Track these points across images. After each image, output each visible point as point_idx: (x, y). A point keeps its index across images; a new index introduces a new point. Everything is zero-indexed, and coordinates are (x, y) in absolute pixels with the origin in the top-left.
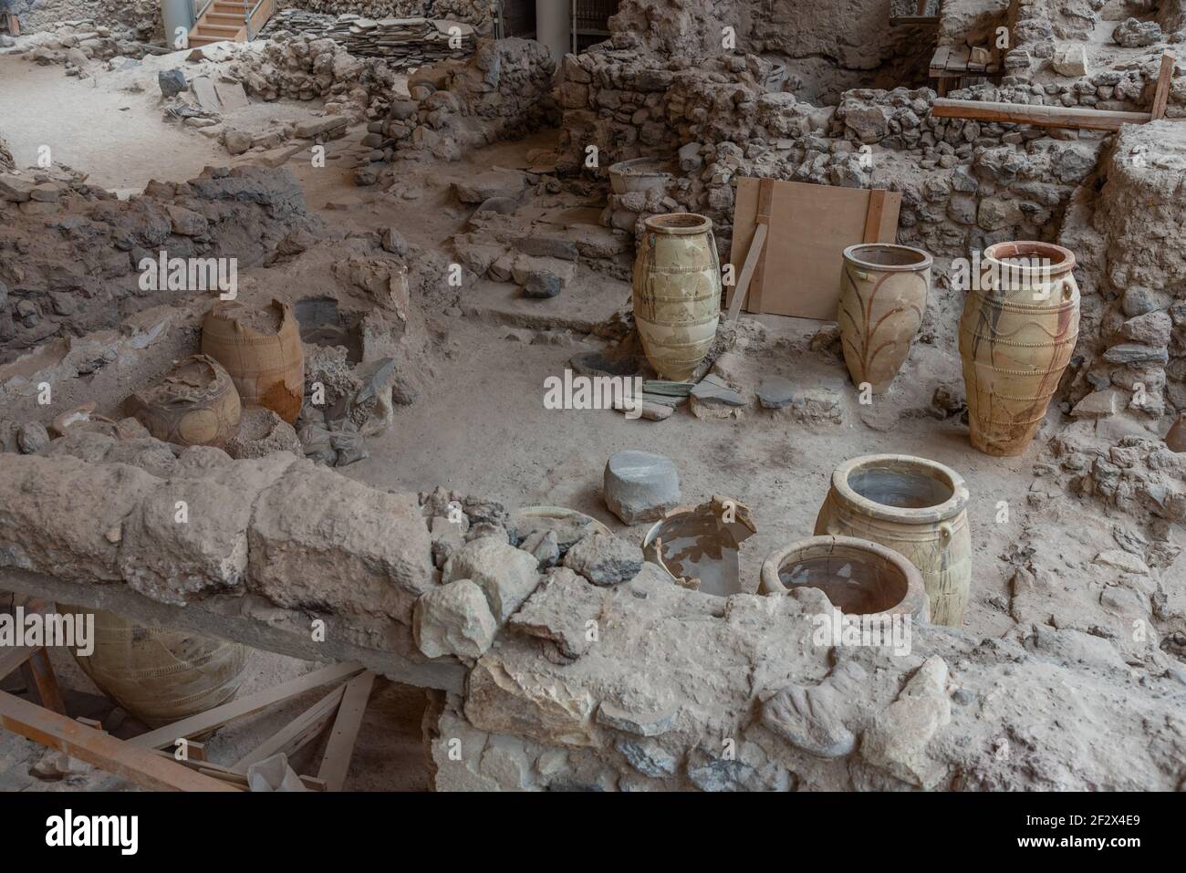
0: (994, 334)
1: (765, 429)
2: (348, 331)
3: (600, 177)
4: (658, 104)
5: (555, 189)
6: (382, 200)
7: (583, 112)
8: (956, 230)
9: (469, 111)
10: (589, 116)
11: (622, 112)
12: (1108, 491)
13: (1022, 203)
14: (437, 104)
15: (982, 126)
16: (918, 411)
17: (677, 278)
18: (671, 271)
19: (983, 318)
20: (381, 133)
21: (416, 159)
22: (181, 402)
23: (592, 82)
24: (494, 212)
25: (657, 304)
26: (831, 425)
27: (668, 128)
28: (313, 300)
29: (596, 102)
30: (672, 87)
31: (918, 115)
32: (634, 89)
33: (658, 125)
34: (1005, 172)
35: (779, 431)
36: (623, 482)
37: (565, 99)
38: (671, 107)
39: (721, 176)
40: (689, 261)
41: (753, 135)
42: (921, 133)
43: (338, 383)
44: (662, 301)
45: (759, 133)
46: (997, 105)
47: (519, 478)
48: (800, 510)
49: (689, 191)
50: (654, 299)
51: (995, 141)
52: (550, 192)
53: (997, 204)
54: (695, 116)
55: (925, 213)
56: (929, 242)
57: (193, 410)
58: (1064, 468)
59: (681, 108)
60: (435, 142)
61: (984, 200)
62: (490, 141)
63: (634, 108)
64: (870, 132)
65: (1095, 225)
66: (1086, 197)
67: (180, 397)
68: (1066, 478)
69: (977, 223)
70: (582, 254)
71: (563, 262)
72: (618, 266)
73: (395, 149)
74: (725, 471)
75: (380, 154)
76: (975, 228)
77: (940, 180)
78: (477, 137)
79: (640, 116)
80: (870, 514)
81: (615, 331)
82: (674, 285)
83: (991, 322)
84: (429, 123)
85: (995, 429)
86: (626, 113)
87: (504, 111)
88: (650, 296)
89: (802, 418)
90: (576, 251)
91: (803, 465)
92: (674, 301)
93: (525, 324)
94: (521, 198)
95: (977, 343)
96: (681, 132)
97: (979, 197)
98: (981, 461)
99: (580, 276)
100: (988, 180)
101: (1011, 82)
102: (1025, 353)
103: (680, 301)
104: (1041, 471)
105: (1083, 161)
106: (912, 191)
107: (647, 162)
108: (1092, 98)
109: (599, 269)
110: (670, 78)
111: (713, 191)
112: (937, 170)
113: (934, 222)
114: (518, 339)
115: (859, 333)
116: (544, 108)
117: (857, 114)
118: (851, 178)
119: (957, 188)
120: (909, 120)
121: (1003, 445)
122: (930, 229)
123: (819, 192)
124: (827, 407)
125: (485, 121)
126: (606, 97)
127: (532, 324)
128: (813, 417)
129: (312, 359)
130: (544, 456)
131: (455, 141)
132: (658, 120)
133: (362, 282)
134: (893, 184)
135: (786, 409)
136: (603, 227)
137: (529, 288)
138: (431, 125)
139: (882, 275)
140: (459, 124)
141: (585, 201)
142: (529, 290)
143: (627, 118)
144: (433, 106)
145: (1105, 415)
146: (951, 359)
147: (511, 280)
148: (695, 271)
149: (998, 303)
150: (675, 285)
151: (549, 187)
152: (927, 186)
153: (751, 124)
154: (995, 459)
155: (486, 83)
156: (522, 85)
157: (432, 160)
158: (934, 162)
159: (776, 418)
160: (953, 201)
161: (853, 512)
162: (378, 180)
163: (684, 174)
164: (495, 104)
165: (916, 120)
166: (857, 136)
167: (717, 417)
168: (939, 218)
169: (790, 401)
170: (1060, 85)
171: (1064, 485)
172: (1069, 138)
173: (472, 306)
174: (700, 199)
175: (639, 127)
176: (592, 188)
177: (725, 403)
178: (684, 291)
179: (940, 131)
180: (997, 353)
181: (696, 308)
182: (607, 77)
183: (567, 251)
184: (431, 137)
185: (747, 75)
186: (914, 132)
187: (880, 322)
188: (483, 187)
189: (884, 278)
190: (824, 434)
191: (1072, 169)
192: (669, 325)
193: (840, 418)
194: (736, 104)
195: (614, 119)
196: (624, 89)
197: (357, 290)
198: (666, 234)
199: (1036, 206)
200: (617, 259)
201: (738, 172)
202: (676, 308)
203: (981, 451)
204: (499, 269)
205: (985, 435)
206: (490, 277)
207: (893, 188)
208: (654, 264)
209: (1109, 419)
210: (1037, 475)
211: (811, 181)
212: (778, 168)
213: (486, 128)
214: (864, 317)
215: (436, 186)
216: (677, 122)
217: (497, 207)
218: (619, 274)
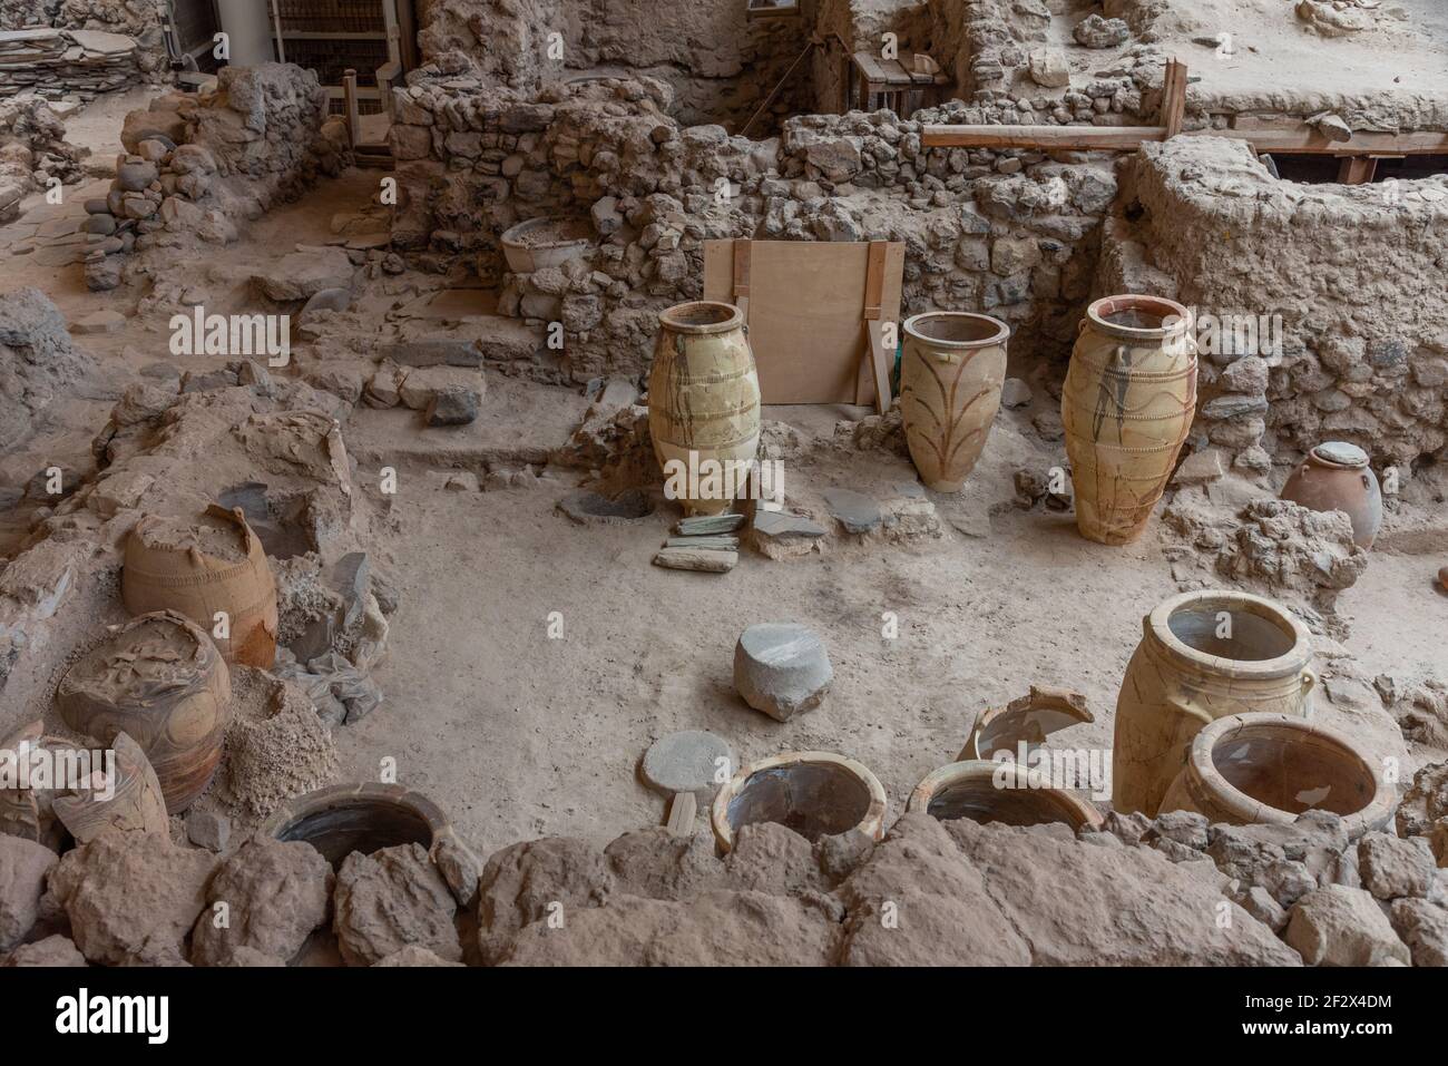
0: (1121, 410)
1: (858, 560)
2: (283, 524)
3: (461, 248)
4: (536, 147)
5: (396, 268)
6: (151, 311)
7: (427, 164)
8: (968, 279)
9: (230, 170)
10: (437, 169)
11: (486, 161)
12: (1270, 569)
13: (1041, 241)
14: (190, 165)
15: (969, 153)
16: (1006, 505)
17: (719, 388)
18: (712, 381)
19: (1105, 393)
20: (110, 212)
21: (177, 245)
22: (167, 690)
23: (435, 123)
24: (329, 310)
25: (695, 423)
26: (931, 540)
27: (554, 177)
28: (233, 490)
29: (446, 151)
30: (554, 125)
31: (891, 144)
32: (499, 130)
33: (539, 175)
34: (1021, 207)
35: (877, 558)
36: (774, 669)
37: (398, 148)
38: (557, 150)
39: (670, 239)
40: (728, 363)
41: (686, 182)
42: (899, 166)
43: (311, 604)
44: (703, 418)
45: (693, 180)
46: (984, 128)
47: (603, 686)
48: (963, 657)
49: (625, 261)
50: (691, 418)
51: (987, 169)
52: (388, 273)
53: (1014, 245)
54: (603, 162)
55: (931, 263)
56: (937, 296)
57: (184, 697)
58: (1199, 547)
59: (573, 152)
60: (198, 218)
61: (998, 242)
62: (266, 207)
63: (503, 154)
64: (841, 170)
65: (1159, 264)
66: (1125, 230)
67: (165, 683)
68: (1208, 560)
69: (991, 270)
70: (488, 357)
71: (464, 370)
72: (542, 367)
73: (137, 233)
74: (844, 623)
75: (117, 243)
76: (989, 275)
77: (946, 222)
78: (250, 205)
79: (512, 165)
80: (1233, 676)
81: (586, 457)
82: (715, 397)
83: (1116, 397)
84: (181, 192)
85: (1118, 515)
86: (493, 162)
87: (276, 164)
88: (685, 414)
89: (896, 538)
90: (480, 354)
91: (928, 598)
92: (717, 417)
93: (451, 463)
94: (353, 287)
95: (1100, 422)
96: (575, 182)
97: (990, 239)
98: (1105, 554)
99: (492, 386)
100: (1000, 218)
101: (984, 97)
102: (1156, 427)
103: (725, 416)
104: (1176, 556)
105: (1105, 187)
106: (916, 238)
107: (535, 224)
108: (1088, 112)
109: (515, 373)
110: (550, 113)
111: (663, 259)
112: (934, 211)
113: (942, 273)
114: (464, 488)
115: (938, 424)
116: (316, 153)
117: (822, 149)
118: (842, 228)
119: (968, 230)
120: (885, 152)
121: (1125, 532)
122: (939, 282)
123: (807, 250)
124: (922, 519)
125: (252, 180)
126: (459, 143)
127: (460, 462)
128: (909, 535)
129: (282, 579)
130: (616, 650)
131: (224, 213)
132: (539, 169)
133: (286, 451)
134: (893, 233)
135: (876, 530)
136: (508, 317)
137: (440, 413)
138: (186, 195)
139: (966, 354)
140: (223, 190)
141: (447, 282)
142: (440, 416)
143: (495, 168)
144: (185, 168)
145: (1213, 478)
146: (1011, 435)
147: (401, 404)
148: (737, 376)
149: (1122, 374)
150: (718, 397)
151: (386, 266)
152: (932, 231)
153: (681, 168)
154: (1117, 548)
155: (249, 129)
156: (293, 127)
157: (199, 243)
158: (927, 200)
159: (865, 543)
160: (963, 246)
161: (1204, 676)
162: (123, 280)
163: (605, 240)
164: (262, 157)
165: (892, 151)
166: (823, 174)
167: (796, 554)
168: (948, 267)
169: (879, 520)
170: (1048, 99)
171: (1210, 569)
172: (1080, 161)
173: (367, 449)
174: (645, 270)
175: (512, 180)
176: (450, 263)
177: (803, 535)
178: (728, 404)
179: (921, 162)
180: (1126, 431)
181: (742, 421)
182: (459, 116)
183: (467, 355)
184: (190, 211)
185: (648, 104)
186: (892, 165)
187: (965, 409)
188: (305, 277)
189: (968, 358)
190: (926, 554)
191: (1093, 198)
192: (713, 448)
193: (939, 531)
194: (658, 144)
195: (474, 169)
196: (484, 131)
197: (282, 465)
198: (700, 335)
199: (1058, 244)
200: (538, 358)
201: (689, 232)
202: (720, 425)
203: (1097, 542)
204: (382, 392)
205: (1105, 524)
206: (370, 405)
207: (893, 237)
208: (687, 374)
209: (1219, 482)
210: (1172, 560)
211: (790, 237)
212: (735, 222)
213: (258, 191)
214: (946, 405)
215: (226, 281)
216: (567, 169)
217: (329, 302)
218: (544, 377)
